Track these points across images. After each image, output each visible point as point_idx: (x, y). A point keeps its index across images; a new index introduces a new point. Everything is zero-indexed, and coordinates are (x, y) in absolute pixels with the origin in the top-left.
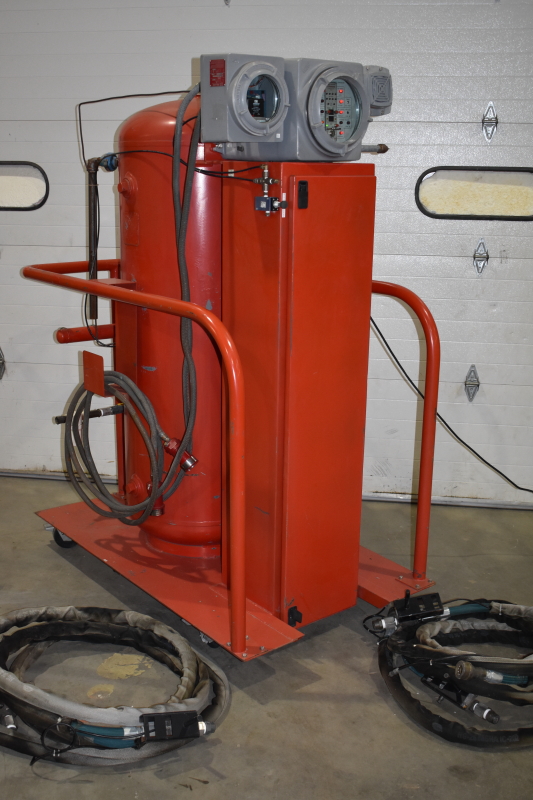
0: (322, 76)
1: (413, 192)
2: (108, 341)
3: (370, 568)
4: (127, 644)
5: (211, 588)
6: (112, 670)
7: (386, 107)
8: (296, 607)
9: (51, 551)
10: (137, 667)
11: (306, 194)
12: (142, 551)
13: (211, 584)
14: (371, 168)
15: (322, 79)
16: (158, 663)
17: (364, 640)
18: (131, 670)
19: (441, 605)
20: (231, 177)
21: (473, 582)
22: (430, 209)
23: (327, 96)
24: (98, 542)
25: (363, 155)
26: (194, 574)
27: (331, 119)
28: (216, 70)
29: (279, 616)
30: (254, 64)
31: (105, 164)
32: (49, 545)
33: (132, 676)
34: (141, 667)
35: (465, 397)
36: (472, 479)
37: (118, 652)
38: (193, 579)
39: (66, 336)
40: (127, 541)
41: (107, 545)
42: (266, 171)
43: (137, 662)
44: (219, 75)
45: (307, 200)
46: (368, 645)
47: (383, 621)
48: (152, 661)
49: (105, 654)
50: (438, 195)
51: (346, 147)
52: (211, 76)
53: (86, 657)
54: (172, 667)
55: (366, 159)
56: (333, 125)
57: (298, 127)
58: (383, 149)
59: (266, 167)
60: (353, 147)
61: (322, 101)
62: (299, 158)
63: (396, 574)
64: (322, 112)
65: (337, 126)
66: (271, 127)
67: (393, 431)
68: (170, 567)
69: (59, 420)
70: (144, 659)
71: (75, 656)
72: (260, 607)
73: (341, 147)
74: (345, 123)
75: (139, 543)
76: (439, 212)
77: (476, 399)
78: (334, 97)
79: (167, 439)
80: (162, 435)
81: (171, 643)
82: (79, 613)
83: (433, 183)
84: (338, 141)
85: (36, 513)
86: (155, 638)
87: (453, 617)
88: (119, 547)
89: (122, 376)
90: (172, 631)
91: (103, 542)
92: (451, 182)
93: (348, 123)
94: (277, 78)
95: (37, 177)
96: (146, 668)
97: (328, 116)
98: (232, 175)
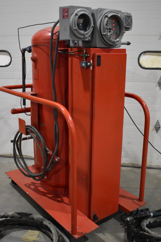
0: (106, 15)
1: (137, 60)
2: (29, 113)
3: (123, 197)
4: (34, 226)
5: (65, 205)
6: (28, 238)
7: (130, 28)
8: (96, 215)
9: (10, 186)
10: (37, 236)
11: (100, 61)
12: (41, 189)
13: (65, 203)
14: (124, 50)
16: (44, 235)
17: (121, 225)
18: (34, 238)
19: (150, 213)
21: (159, 200)
22: (143, 65)
23: (108, 23)
24: (25, 185)
25: (122, 46)
26: (59, 199)
27: (110, 32)
28: (65, 12)
29: (89, 218)
30: (80, 9)
31: (28, 50)
32: (10, 184)
33: (35, 240)
34: (39, 236)
35: (155, 131)
36: (157, 159)
37: (30, 229)
38: (59, 201)
39: (15, 112)
40: (36, 185)
41: (28, 186)
43: (37, 234)
44: (66, 14)
45: (100, 63)
46: (123, 227)
47: (128, 218)
48: (43, 233)
49: (26, 230)
50: (146, 60)
52: (63, 15)
53: (19, 232)
54: (50, 237)
55: (123, 47)
56: (110, 34)
57: (97, 34)
58: (129, 44)
59: (85, 50)
60: (118, 42)
61: (106, 25)
63: (132, 199)
64: (106, 29)
65: (112, 34)
67: (130, 143)
68: (50, 196)
69: (12, 141)
70: (40, 233)
71: (14, 231)
72: (83, 214)
75: (40, 185)
76: (146, 67)
77: (159, 132)
78: (111, 23)
79: (49, 151)
80: (47, 149)
81: (49, 228)
82: (16, 215)
83: (144, 57)
84: (112, 40)
85: (5, 173)
86: (44, 225)
87: (154, 216)
88: (33, 187)
89: (33, 127)
90: (50, 223)
91: (27, 185)
92: (151, 56)
93: (116, 33)
94: (89, 15)
95: (8, 55)
96: (40, 237)
97: (108, 30)
98: (72, 53)
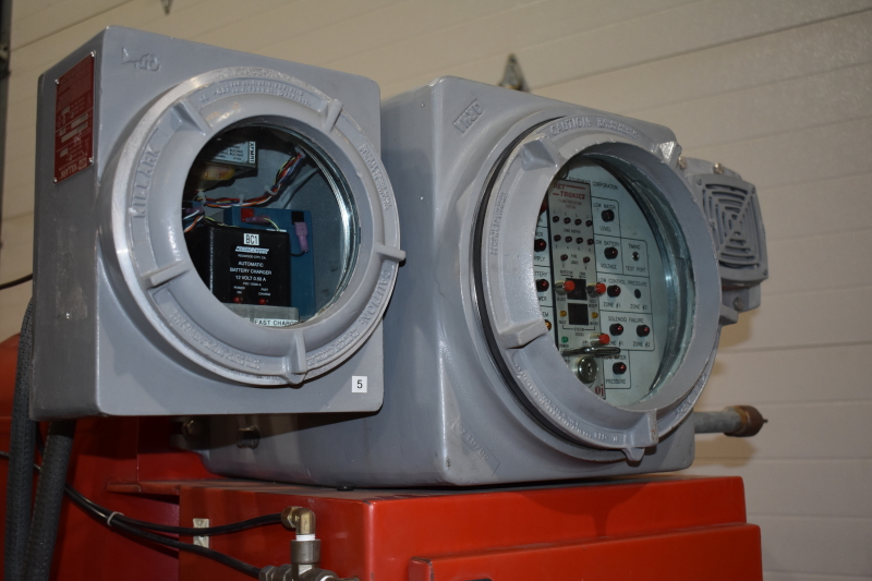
0: (535, 137)
14: (732, 494)
15: (536, 148)
20: (199, 550)
23: (558, 228)
27: (579, 316)
42: (306, 538)
51: (649, 419)
56: (587, 338)
57: (442, 344)
59: (306, 518)
61: (539, 245)
62: (453, 475)
64: (541, 286)
65: (604, 339)
66: (311, 347)
73: (628, 421)
74: (630, 331)
78: (585, 232)
84: (614, 399)
93: (643, 331)
97: (564, 304)
98: (203, 542)
